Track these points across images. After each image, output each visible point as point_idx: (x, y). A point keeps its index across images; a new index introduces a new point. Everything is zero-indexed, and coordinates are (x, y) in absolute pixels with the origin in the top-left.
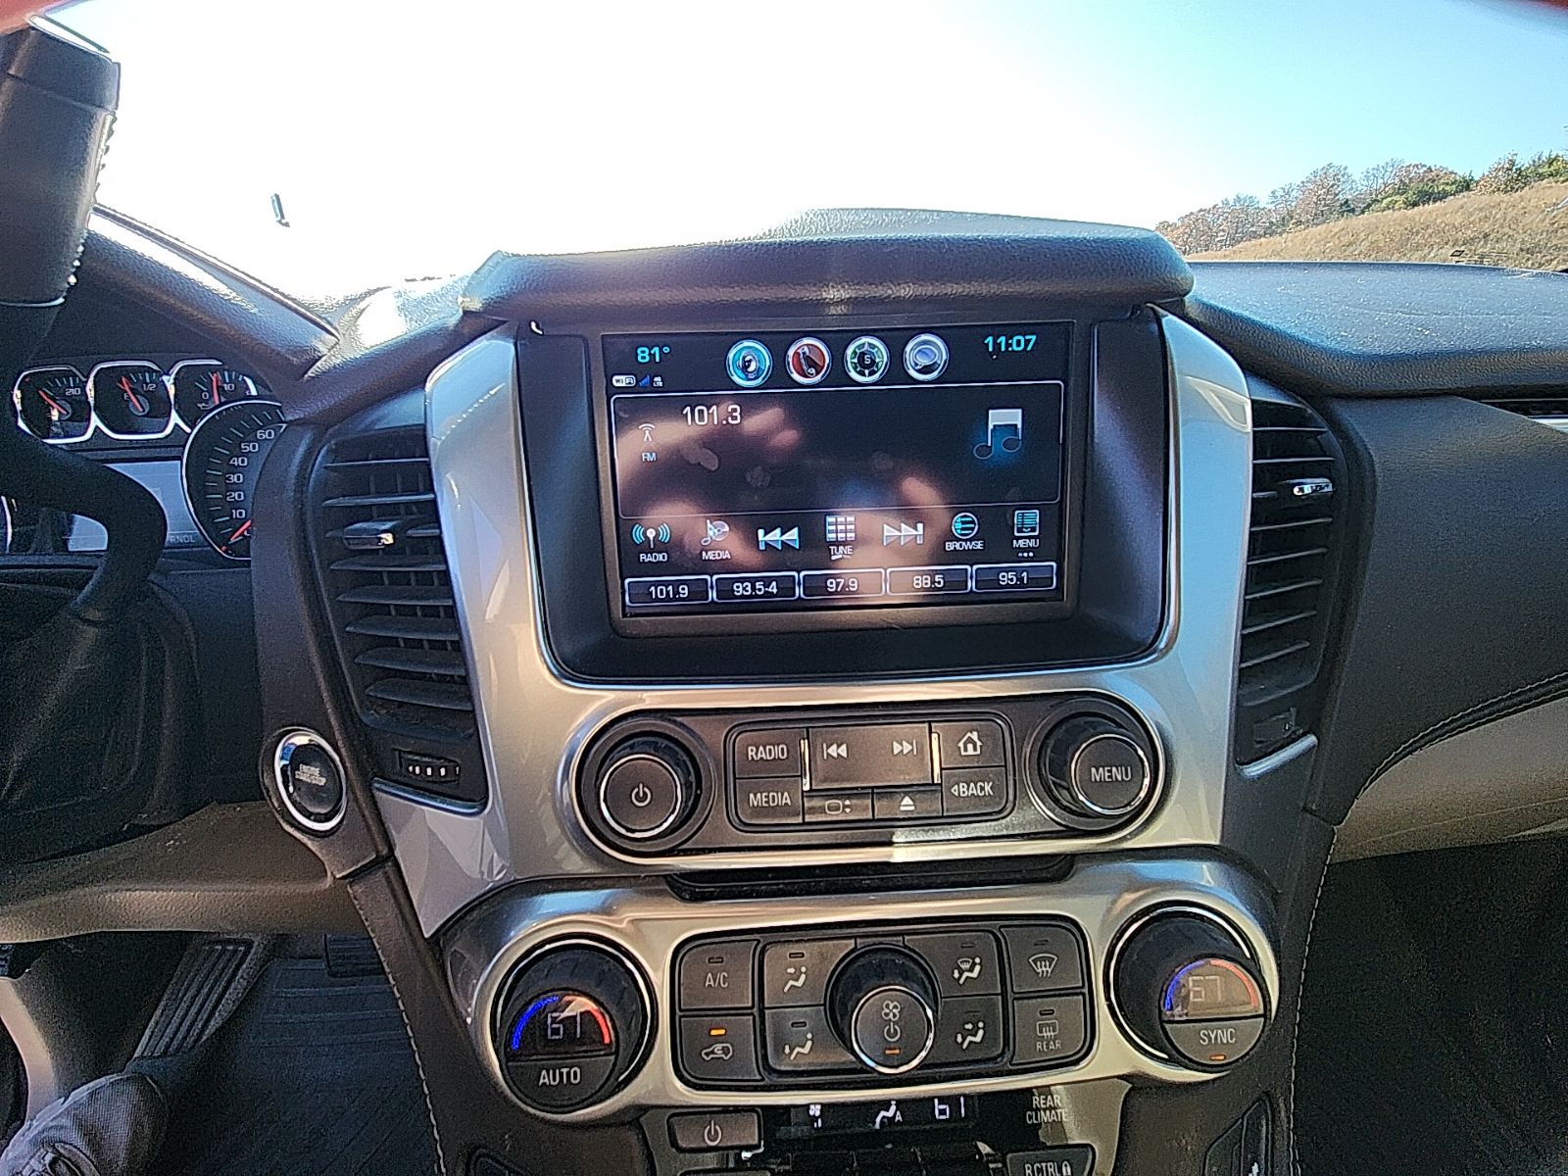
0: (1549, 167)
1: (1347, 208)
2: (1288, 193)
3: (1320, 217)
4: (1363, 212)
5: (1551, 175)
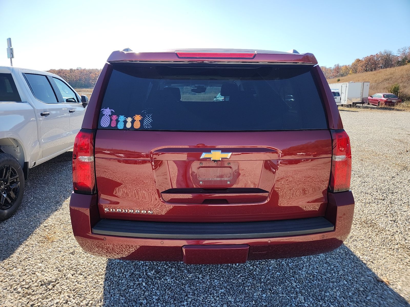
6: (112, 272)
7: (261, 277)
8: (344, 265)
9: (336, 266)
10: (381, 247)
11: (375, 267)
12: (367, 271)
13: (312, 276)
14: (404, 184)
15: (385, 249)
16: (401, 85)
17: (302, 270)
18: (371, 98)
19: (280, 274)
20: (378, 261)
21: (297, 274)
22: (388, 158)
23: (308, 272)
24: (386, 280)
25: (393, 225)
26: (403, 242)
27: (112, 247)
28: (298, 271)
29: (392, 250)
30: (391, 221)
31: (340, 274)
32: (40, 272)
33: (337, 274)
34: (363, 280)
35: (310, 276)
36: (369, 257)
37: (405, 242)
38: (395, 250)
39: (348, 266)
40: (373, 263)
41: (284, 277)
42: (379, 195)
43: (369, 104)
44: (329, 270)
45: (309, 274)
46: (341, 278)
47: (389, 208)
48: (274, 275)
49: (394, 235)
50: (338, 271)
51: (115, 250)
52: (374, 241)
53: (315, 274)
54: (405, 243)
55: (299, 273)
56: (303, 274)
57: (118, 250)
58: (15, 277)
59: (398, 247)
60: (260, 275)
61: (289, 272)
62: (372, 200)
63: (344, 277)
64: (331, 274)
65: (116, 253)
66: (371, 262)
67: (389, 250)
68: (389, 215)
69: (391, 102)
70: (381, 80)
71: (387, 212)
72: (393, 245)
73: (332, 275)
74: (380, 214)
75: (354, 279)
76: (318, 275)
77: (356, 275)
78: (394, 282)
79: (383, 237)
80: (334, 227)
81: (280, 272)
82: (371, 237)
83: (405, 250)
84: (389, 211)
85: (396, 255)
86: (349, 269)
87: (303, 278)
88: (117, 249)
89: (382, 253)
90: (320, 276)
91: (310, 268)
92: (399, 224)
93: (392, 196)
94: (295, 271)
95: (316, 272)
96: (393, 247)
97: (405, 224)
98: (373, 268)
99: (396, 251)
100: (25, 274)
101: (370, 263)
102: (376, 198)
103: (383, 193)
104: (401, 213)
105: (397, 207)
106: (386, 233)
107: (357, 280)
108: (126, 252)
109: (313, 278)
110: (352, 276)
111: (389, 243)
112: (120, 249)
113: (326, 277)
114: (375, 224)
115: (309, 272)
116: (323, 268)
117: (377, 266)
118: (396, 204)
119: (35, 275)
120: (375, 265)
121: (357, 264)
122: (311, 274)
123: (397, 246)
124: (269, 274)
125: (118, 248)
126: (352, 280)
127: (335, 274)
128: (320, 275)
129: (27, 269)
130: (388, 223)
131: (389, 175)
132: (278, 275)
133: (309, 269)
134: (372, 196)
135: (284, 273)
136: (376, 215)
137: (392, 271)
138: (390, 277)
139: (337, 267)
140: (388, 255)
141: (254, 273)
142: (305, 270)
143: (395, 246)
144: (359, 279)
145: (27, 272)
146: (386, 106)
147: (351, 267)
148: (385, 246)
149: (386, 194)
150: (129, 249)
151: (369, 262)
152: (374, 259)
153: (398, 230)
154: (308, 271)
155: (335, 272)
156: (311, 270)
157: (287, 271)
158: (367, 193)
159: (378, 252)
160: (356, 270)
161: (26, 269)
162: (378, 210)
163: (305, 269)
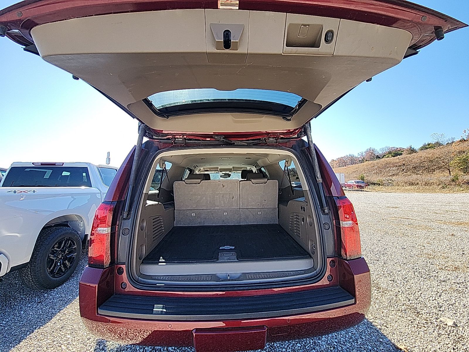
0: (429, 146)
1: (378, 157)
2: (362, 154)
3: (372, 159)
4: (382, 158)
5: (430, 148)
6: (133, 347)
7: (282, 350)
8: (361, 332)
9: (353, 333)
10: (389, 309)
11: (390, 333)
12: (384, 338)
13: (333, 347)
14: (390, 246)
15: (393, 311)
16: (365, 175)
17: (321, 339)
18: (347, 184)
19: (300, 346)
20: (391, 324)
21: (318, 345)
22: (371, 225)
23: (327, 343)
24: (404, 347)
25: (394, 285)
26: (408, 303)
27: (126, 331)
28: (318, 341)
29: (400, 311)
30: (390, 280)
31: (359, 343)
32: (66, 345)
33: (356, 344)
34: (383, 349)
35: (331, 348)
36: (382, 321)
37: (409, 302)
38: (403, 311)
39: (365, 333)
40: (387, 327)
41: (305, 350)
42: (373, 256)
43: (346, 188)
44: (347, 338)
45: (329, 345)
46: (361, 348)
47: (385, 268)
48: (295, 348)
49: (397, 295)
50: (357, 340)
51: (129, 335)
52: (382, 302)
53: (335, 345)
54: (410, 304)
55: (320, 343)
56: (323, 345)
57: (132, 334)
58: (43, 349)
59: (405, 308)
60: (281, 348)
61: (310, 343)
62: (369, 261)
63: (364, 347)
64: (350, 343)
65: (129, 338)
66: (385, 326)
67: (397, 311)
68: (387, 275)
69: (361, 186)
70: (351, 172)
71: (384, 272)
72: (400, 307)
73: (352, 344)
74: (379, 274)
75: (373, 348)
76: (338, 346)
77: (375, 344)
78: (411, 349)
79: (388, 298)
80: (354, 299)
81: (301, 343)
82: (378, 298)
83: (411, 311)
84: (385, 271)
85: (406, 316)
86: (367, 336)
87: (324, 350)
88: (130, 333)
89: (392, 315)
90: (341, 347)
91: (329, 336)
92: (398, 284)
93: (384, 257)
94: (315, 341)
95: (336, 342)
96: (400, 309)
97: (403, 284)
98: (389, 334)
99: (404, 313)
100: (51, 346)
101: (384, 328)
102: (371, 259)
103: (376, 254)
104: (396, 273)
105: (391, 267)
106: (390, 293)
107: (377, 349)
108: (139, 337)
109: (334, 349)
110: (371, 345)
111: (396, 304)
112: (133, 334)
113: (346, 347)
114: (378, 284)
115: (329, 342)
116: (341, 336)
117: (391, 330)
118: (390, 264)
119: (60, 348)
120: (390, 330)
121: (373, 330)
122: (331, 344)
123: (403, 307)
124: (289, 346)
125: (132, 333)
126: (372, 350)
127: (354, 343)
128: (340, 345)
129: (56, 340)
130: (388, 283)
131: (375, 239)
132: (299, 347)
133: (328, 338)
134: (367, 257)
135: (305, 345)
136: (375, 275)
137: (407, 336)
138: (406, 343)
139: (355, 334)
140: (398, 318)
141: (275, 346)
142: (324, 340)
143: (402, 307)
144: (378, 348)
145: (54, 344)
146: (358, 189)
147: (368, 334)
148: (393, 308)
149: (379, 256)
150: (144, 333)
151: (383, 326)
152: (387, 323)
153: (400, 290)
154: (327, 341)
155: (354, 340)
156: (331, 339)
157: (307, 342)
158: (363, 255)
159: (388, 314)
160: (373, 337)
161: (54, 341)
162: (376, 270)
163: (324, 338)
